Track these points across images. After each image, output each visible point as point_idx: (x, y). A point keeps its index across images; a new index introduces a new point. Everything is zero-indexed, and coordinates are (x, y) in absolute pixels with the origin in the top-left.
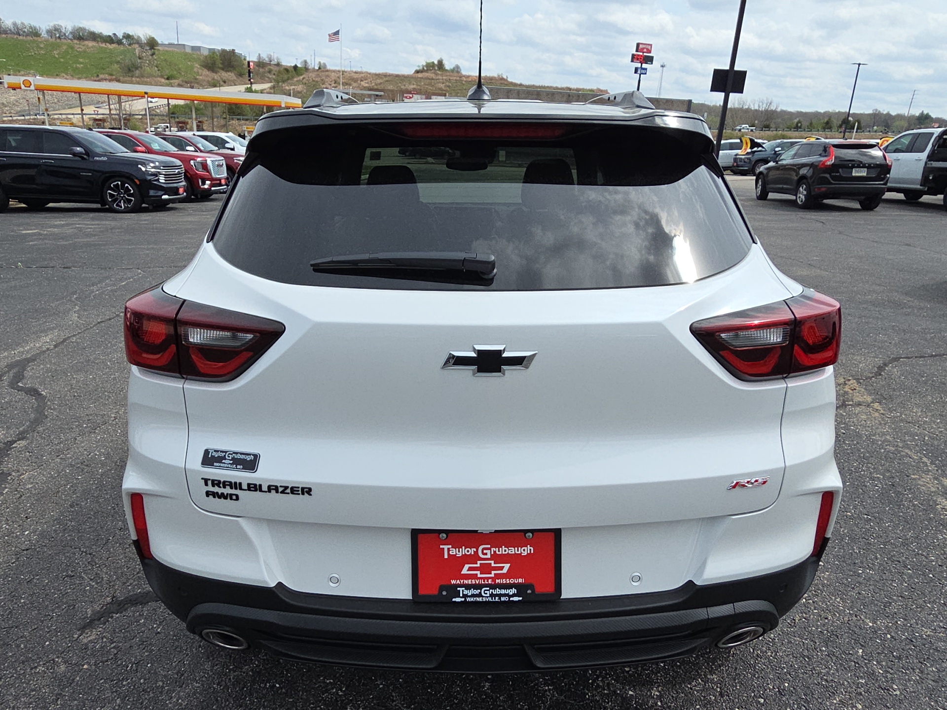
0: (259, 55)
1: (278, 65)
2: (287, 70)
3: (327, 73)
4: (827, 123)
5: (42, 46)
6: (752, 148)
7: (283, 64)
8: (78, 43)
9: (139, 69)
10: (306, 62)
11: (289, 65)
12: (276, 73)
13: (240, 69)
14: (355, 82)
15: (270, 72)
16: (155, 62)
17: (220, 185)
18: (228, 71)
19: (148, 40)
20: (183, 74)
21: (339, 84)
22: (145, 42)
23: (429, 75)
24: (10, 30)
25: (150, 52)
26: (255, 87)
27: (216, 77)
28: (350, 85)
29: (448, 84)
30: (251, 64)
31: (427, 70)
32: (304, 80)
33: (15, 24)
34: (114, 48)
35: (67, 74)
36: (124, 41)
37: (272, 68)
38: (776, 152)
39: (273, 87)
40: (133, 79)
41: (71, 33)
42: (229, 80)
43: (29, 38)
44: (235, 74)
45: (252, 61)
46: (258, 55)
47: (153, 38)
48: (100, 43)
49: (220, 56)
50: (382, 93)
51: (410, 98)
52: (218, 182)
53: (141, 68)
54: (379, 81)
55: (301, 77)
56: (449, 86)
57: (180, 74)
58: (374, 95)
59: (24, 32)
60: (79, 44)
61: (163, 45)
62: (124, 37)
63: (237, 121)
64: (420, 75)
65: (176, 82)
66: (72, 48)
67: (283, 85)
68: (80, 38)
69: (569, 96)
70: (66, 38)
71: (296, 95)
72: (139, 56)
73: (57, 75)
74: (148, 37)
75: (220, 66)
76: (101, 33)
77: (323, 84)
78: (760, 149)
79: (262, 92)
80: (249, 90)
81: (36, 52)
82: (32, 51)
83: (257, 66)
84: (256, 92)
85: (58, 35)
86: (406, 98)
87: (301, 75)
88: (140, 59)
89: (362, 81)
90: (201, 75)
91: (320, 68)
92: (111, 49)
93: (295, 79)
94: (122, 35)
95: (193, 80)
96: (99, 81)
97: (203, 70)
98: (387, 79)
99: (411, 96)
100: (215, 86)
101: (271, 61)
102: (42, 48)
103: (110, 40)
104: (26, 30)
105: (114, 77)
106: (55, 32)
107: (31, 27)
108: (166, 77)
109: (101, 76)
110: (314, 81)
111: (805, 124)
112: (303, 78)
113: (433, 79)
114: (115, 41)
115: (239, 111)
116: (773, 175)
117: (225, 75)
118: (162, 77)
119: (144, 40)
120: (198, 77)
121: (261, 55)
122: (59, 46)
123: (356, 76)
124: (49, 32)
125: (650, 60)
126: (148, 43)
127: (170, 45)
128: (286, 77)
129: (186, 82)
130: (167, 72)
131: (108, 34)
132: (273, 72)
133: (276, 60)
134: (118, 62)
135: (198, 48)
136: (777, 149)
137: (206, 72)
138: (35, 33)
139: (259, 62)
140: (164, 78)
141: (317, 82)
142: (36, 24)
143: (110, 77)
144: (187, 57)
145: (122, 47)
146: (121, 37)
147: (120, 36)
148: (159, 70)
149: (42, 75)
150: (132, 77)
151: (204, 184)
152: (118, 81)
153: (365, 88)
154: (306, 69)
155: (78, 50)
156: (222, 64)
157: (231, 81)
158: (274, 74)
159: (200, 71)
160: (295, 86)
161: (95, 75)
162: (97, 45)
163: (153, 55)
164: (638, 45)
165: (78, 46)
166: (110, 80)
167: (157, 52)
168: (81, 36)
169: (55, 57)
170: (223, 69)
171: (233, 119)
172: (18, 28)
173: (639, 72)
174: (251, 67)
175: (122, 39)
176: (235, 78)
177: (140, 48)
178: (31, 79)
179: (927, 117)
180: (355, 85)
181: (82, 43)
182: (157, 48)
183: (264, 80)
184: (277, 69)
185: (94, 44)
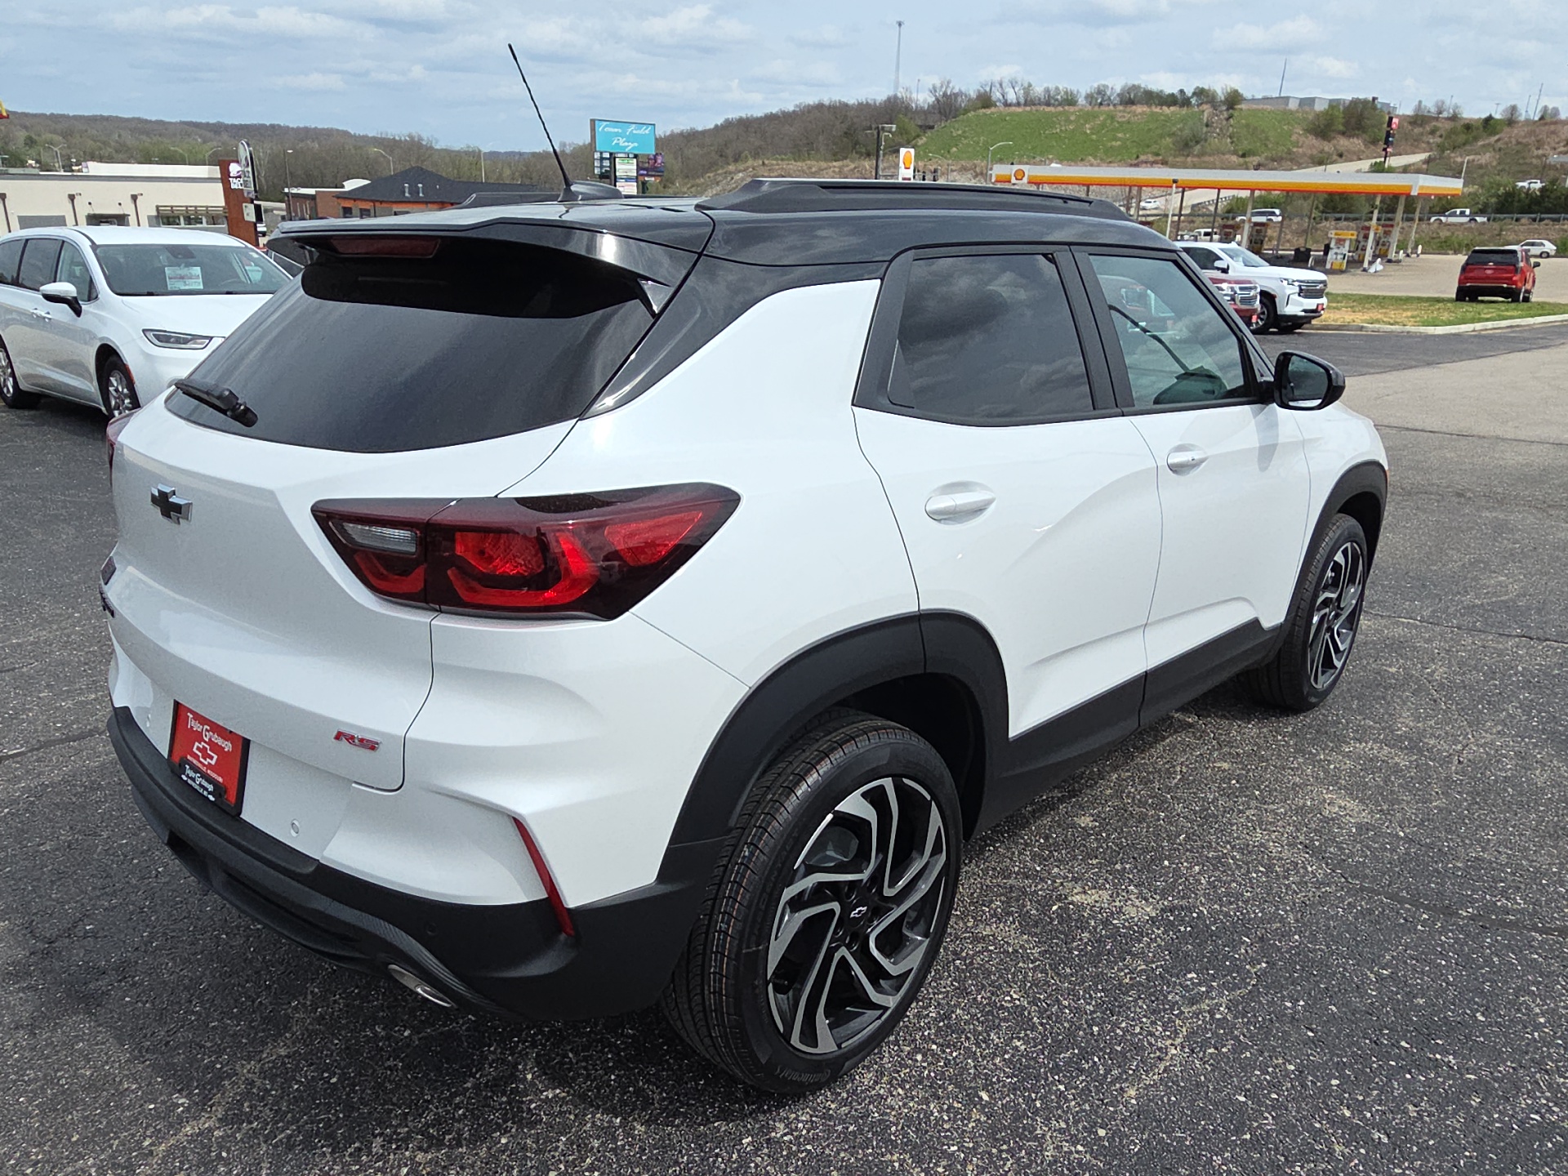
0: (1420, 102)
1: (1454, 118)
2: (1468, 127)
3: (1553, 128)
5: (1072, 118)
7: (1465, 115)
8: (1123, 109)
9: (1202, 143)
10: (1514, 109)
11: (1476, 116)
12: (1444, 134)
13: (1376, 130)
15: (1433, 132)
16: (1231, 129)
18: (1352, 136)
19: (1229, 94)
20: (1270, 146)
22: (1223, 98)
24: (1040, 99)
25: (1226, 115)
26: (1394, 161)
30: (1395, 120)
32: (1499, 145)
33: (1047, 90)
34: (1172, 112)
35: (1095, 158)
36: (1193, 100)
37: (1439, 124)
39: (1429, 161)
40: (1189, 159)
41: (1118, 95)
42: (1348, 151)
43: (1061, 108)
44: (1364, 141)
45: (1397, 116)
46: (1417, 103)
47: (1236, 91)
48: (1154, 106)
49: (1344, 112)
53: (1206, 140)
55: (1493, 139)
57: (1266, 146)
59: (1057, 100)
60: (1124, 111)
61: (1254, 100)
62: (1194, 94)
63: (1333, 223)
65: (1255, 160)
66: (1112, 118)
67: (1453, 155)
68: (1131, 102)
70: (1109, 102)
71: (1460, 172)
72: (1207, 121)
73: (1082, 160)
74: (1229, 91)
75: (1341, 128)
76: (1161, 91)
77: (1538, 149)
79: (1405, 170)
80: (1378, 168)
81: (1063, 128)
82: (1057, 127)
83: (1410, 123)
84: (1391, 170)
85: (1099, 101)
87: (1495, 134)
88: (1207, 126)
90: (1302, 147)
91: (1542, 118)
92: (1167, 115)
93: (1480, 143)
94: (1192, 90)
95: (1284, 155)
96: (1136, 165)
97: (1307, 137)
100: (1321, 163)
101: (1440, 112)
102: (1071, 122)
103: (1171, 100)
104: (1059, 97)
105: (1161, 158)
106: (1099, 97)
107: (1066, 93)
108: (1240, 153)
109: (1142, 158)
110: (1518, 143)
112: (1498, 140)
114: (1180, 101)
115: (1345, 205)
117: (1343, 143)
118: (1235, 153)
119: (1221, 96)
120: (1295, 150)
121: (1423, 103)
122: (1095, 116)
124: (1090, 97)
126: (1226, 99)
127: (1265, 99)
128: (1462, 138)
129: (1273, 160)
130: (1245, 145)
131: (1171, 92)
132: (1439, 133)
133: (1451, 111)
134: (1173, 134)
135: (1312, 100)
137: (1312, 140)
138: (1070, 100)
139: (1416, 116)
140: (1238, 156)
141: (1527, 145)
142: (1073, 87)
143: (1153, 159)
144: (1287, 116)
145: (1185, 111)
146: (1190, 95)
147: (1189, 92)
148: (1232, 143)
149: (1060, 162)
150: (1188, 156)
152: (1165, 163)
154: (1510, 122)
155: (1120, 120)
156: (1344, 125)
157: (1354, 153)
158: (1441, 136)
159: (1302, 139)
160: (1476, 154)
161: (1135, 156)
162: (1149, 110)
163: (1231, 117)
165: (1120, 114)
166: (1153, 163)
167: (1236, 114)
168: (1133, 97)
169: (1086, 133)
170: (1343, 134)
171: (1326, 219)
172: (1049, 96)
174: (1394, 126)
175: (1192, 97)
176: (1363, 148)
177: (1211, 110)
178: (1025, 168)
181: (1128, 109)
182: (1239, 106)
183: (1417, 147)
184: (1448, 125)
185: (1145, 109)
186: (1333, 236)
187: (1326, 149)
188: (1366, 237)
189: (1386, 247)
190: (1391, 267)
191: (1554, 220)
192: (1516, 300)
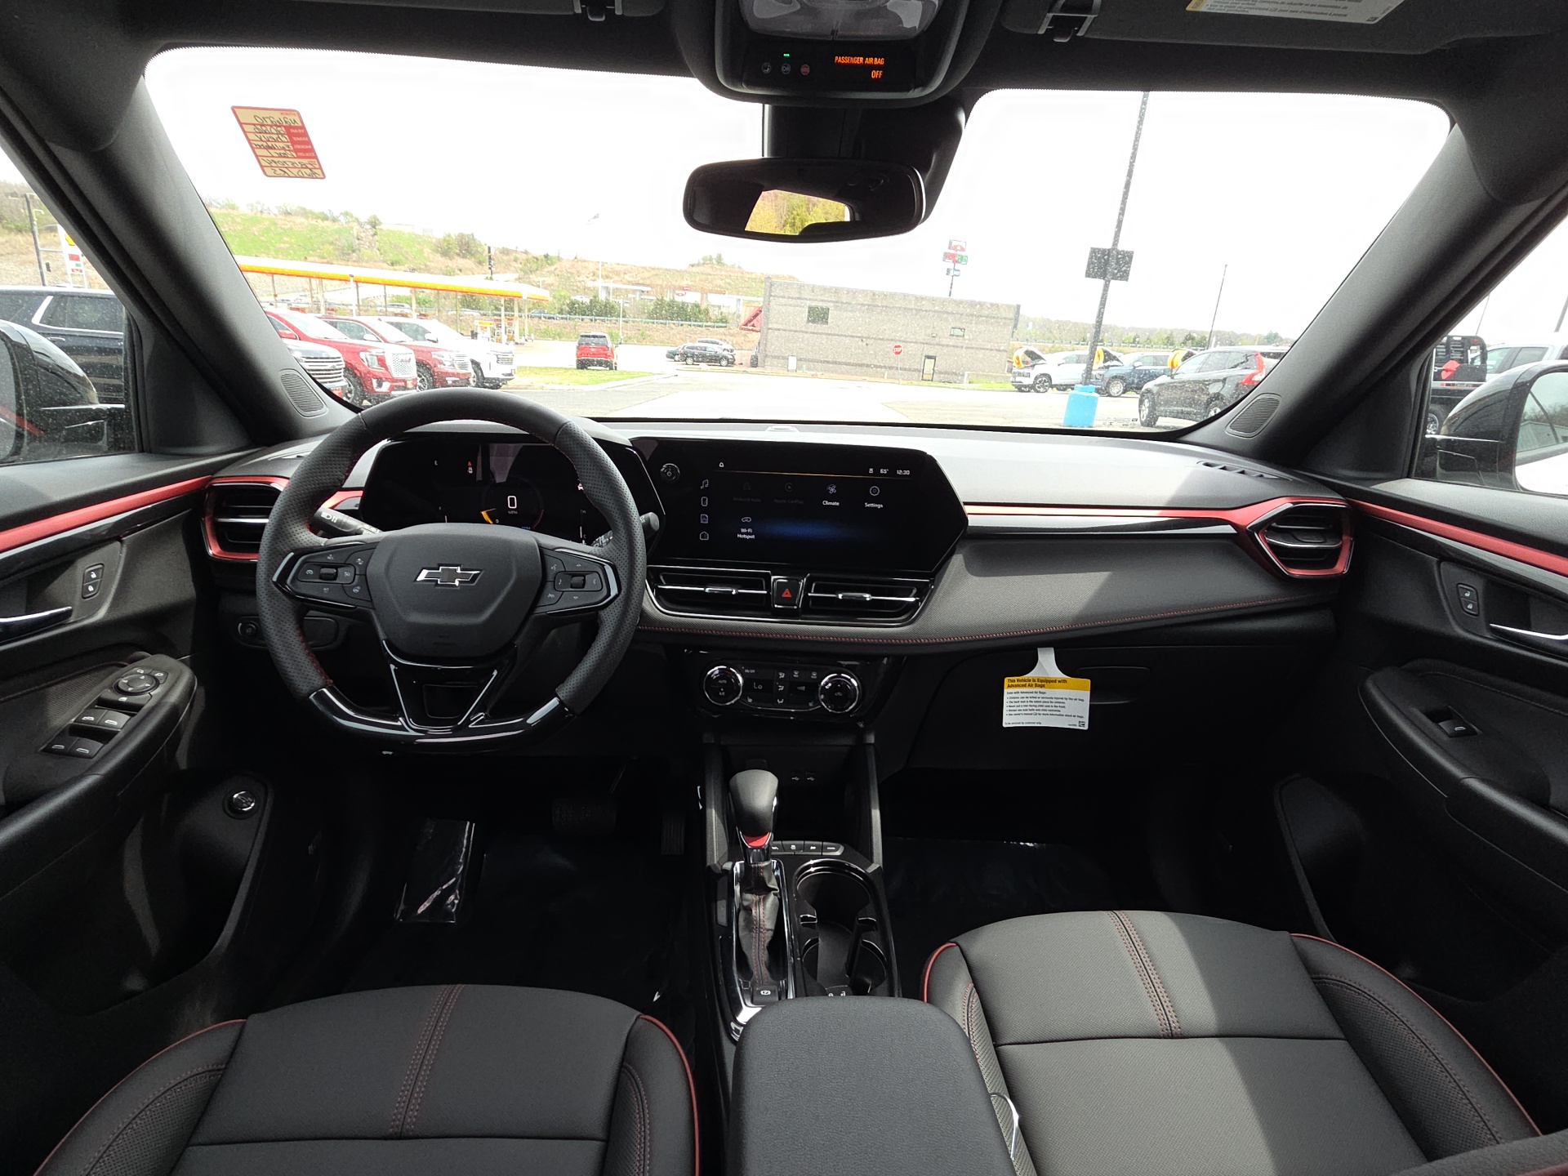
1: (525, 253)
2: (536, 259)
3: (584, 264)
4: (1168, 338)
5: (239, 220)
6: (1105, 361)
7: (532, 252)
8: (283, 218)
9: (357, 251)
11: (539, 254)
12: (523, 262)
13: (479, 255)
14: (617, 275)
15: (516, 260)
16: (377, 243)
17: (405, 388)
18: (466, 258)
20: (409, 259)
21: (598, 277)
22: (366, 220)
23: (707, 269)
25: (371, 232)
27: (449, 263)
28: (611, 278)
29: (728, 281)
30: (493, 250)
31: (704, 263)
32: (556, 272)
34: (326, 225)
36: (342, 218)
37: (518, 256)
38: (1135, 368)
39: (519, 279)
40: (350, 263)
42: (466, 268)
43: (224, 211)
44: (474, 262)
45: (493, 247)
47: (377, 217)
48: (310, 219)
49: (457, 240)
50: (649, 289)
51: (683, 295)
52: (403, 384)
53: (359, 250)
54: (647, 275)
55: (553, 268)
56: (729, 284)
57: (406, 258)
58: (639, 291)
60: (285, 220)
62: (341, 214)
64: (694, 269)
66: (276, 224)
67: (532, 276)
68: (289, 214)
69: (874, 294)
70: (270, 212)
71: (547, 286)
72: (358, 235)
74: (371, 216)
75: (457, 251)
77: (578, 276)
78: (1115, 363)
81: (232, 228)
82: (225, 225)
83: (499, 253)
86: (678, 295)
87: (553, 265)
88: (358, 239)
89: (625, 274)
90: (432, 262)
91: (575, 259)
92: (323, 228)
93: (546, 270)
94: (339, 213)
97: (435, 256)
98: (655, 273)
99: (683, 292)
101: (517, 249)
103: (323, 217)
108: (389, 261)
110: (568, 272)
111: (1142, 339)
112: (556, 269)
113: (710, 275)
114: (330, 218)
116: (1166, 394)
117: (461, 262)
118: (384, 260)
119: (365, 218)
122: (260, 221)
123: (618, 268)
125: (963, 260)
126: (369, 221)
128: (534, 266)
130: (391, 256)
131: (322, 212)
132: (519, 262)
133: (524, 249)
134: (331, 243)
136: (1136, 364)
137: (439, 258)
139: (502, 249)
140: (387, 264)
141: (572, 274)
143: (320, 260)
144: (416, 238)
145: (336, 226)
146: (338, 215)
147: (337, 213)
148: (381, 254)
150: (348, 260)
151: (380, 385)
153: (629, 283)
154: (559, 259)
155: (283, 227)
157: (469, 269)
158: (521, 263)
159: (431, 256)
160: (545, 277)
161: (303, 256)
162: (306, 221)
163: (375, 234)
164: (951, 243)
165: (284, 222)
166: (320, 263)
167: (378, 233)
168: (291, 211)
170: (459, 255)
173: (952, 273)
174: (493, 254)
175: (339, 217)
176: (474, 266)
177: (358, 227)
179: (1276, 336)
180: (616, 278)
181: (288, 219)
182: (379, 227)
183: (508, 269)
184: (524, 256)
185: (303, 220)
186: (478, 324)
187: (450, 265)
188: (499, 326)
189: (511, 334)
190: (521, 347)
191: (602, 320)
192: (611, 369)
